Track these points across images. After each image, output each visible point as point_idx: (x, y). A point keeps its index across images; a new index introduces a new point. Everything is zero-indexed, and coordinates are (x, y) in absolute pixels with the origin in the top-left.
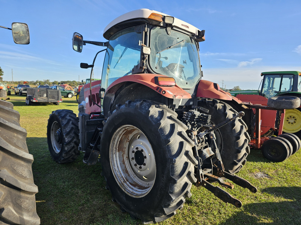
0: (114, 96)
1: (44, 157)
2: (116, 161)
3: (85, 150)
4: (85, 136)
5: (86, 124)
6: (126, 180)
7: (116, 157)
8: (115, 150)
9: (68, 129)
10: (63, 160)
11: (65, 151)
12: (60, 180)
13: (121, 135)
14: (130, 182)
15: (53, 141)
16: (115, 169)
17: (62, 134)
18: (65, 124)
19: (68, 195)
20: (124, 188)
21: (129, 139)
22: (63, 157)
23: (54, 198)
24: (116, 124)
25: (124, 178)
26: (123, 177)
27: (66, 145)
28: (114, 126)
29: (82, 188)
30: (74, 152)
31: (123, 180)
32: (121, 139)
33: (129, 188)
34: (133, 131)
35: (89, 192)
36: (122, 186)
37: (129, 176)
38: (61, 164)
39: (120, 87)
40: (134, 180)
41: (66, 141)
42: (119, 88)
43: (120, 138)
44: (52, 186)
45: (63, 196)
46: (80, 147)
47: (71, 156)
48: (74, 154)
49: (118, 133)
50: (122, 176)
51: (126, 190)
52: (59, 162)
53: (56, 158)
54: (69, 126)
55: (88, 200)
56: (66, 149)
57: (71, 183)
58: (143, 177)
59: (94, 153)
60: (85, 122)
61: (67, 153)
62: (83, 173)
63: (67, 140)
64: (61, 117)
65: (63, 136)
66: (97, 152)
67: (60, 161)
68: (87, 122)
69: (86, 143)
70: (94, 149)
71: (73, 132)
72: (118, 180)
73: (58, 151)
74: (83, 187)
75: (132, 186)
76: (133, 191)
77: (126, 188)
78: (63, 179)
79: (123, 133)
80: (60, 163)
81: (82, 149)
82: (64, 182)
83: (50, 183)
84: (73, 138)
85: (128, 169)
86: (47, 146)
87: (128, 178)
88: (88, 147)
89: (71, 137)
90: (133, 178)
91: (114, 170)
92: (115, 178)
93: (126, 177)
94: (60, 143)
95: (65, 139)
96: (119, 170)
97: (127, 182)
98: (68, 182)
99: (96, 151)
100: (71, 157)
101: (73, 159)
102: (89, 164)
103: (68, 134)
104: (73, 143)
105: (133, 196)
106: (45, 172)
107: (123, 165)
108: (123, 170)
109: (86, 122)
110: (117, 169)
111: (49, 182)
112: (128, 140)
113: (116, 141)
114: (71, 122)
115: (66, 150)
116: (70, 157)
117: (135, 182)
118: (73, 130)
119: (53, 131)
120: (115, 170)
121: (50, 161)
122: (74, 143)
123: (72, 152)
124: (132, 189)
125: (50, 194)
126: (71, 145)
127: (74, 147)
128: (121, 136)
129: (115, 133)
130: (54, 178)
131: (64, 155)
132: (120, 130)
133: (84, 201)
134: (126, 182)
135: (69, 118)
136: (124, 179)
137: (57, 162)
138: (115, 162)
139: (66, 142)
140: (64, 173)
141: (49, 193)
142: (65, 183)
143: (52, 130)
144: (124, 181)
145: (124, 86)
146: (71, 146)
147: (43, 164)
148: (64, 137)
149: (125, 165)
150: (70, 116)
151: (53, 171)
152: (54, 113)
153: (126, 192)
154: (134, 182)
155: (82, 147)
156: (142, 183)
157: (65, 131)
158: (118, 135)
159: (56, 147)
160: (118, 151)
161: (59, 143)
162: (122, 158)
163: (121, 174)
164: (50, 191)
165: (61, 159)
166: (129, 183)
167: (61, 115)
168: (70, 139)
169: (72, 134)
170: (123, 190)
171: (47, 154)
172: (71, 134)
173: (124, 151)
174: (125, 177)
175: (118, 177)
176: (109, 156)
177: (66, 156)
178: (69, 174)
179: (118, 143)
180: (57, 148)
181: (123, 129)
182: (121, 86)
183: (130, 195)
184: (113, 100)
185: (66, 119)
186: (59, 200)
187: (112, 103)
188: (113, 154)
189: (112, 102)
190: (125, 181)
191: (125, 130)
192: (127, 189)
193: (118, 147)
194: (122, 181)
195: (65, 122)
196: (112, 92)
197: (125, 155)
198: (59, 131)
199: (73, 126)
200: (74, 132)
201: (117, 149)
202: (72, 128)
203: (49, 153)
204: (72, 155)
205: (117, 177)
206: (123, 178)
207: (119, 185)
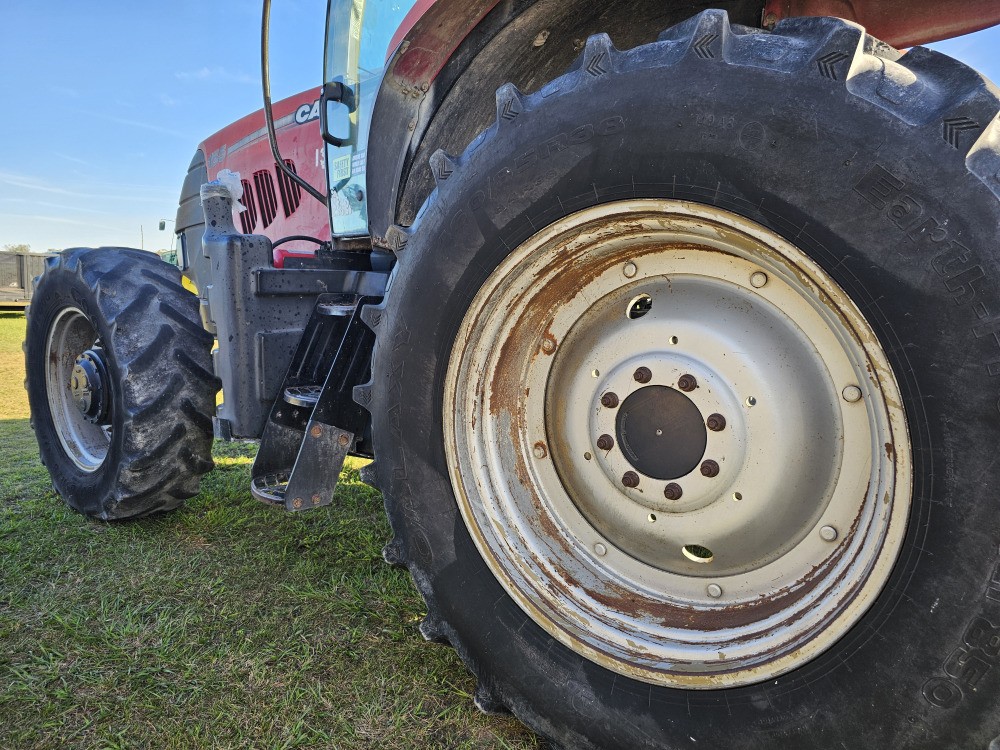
0: (429, 97)
1: (17, 497)
2: (486, 466)
3: (258, 436)
4: (250, 355)
5: (253, 288)
6: (562, 581)
7: (482, 442)
8: (477, 399)
9: (143, 336)
10: (124, 501)
11: (133, 452)
12: (122, 607)
13: (516, 304)
14: (588, 587)
15: (61, 413)
16: (484, 515)
17: (114, 364)
18: (123, 308)
19: (188, 693)
20: (567, 626)
21: (551, 337)
22: (126, 488)
23: (100, 722)
24: (500, 221)
25: (550, 568)
26: (542, 559)
27: (139, 419)
28: (481, 241)
29: (260, 643)
30: (185, 455)
31: (547, 580)
32: (514, 330)
33: (596, 628)
34: (591, 279)
35: (307, 663)
36: (551, 613)
37: (567, 551)
38: (115, 522)
39: (473, 23)
40: (604, 572)
41: (139, 401)
42: (463, 34)
43: (512, 323)
44: (79, 649)
45: (156, 703)
46: (224, 422)
47: (170, 478)
48: (183, 468)
49: (507, 288)
50: (534, 558)
51: (588, 639)
52: (105, 516)
53: (84, 495)
54: (145, 322)
55: (320, 718)
56: (140, 440)
57: (188, 617)
58: (684, 551)
59: (320, 440)
60: (245, 279)
61: (145, 463)
62: (241, 562)
63: (141, 392)
64: (99, 275)
65: (116, 374)
66: (335, 437)
67: (108, 510)
68: (262, 276)
69: (258, 395)
70: (316, 419)
71: (171, 352)
72: (514, 583)
73: (90, 462)
74: (268, 638)
75: (611, 614)
76: (638, 643)
77: (580, 623)
78: (137, 598)
79: (535, 290)
80: (111, 522)
81: (240, 430)
82: (148, 618)
83: (61, 628)
84: (177, 383)
85: (549, 514)
86: (34, 450)
87: (568, 564)
88: (275, 419)
89: (162, 380)
90: (594, 561)
91: (481, 520)
92: (494, 571)
93: (554, 559)
94: (103, 421)
95: (128, 389)
96: (505, 518)
97: (572, 588)
98: (174, 616)
99: (329, 427)
100: (168, 487)
101: (179, 494)
102: (295, 505)
103: (144, 361)
104: (174, 409)
105: (654, 675)
106: (29, 569)
107: (520, 488)
108: (529, 521)
109: (252, 278)
110: (493, 514)
111: (53, 622)
112: (548, 344)
113: (486, 341)
114: (156, 302)
115: (137, 450)
116: (161, 485)
117: (618, 587)
118: (172, 342)
119: (60, 363)
120: (487, 524)
121: (50, 514)
122: (180, 412)
123: (172, 461)
124: (622, 629)
125: (68, 702)
126: (164, 418)
127: (180, 431)
128: (519, 310)
129: (486, 291)
130: (86, 600)
131: (127, 474)
132: (525, 265)
133: (304, 730)
134: (565, 591)
135: (144, 281)
136: (548, 575)
137: (90, 515)
138: (479, 473)
139: (136, 406)
140: (137, 570)
141: (60, 693)
142: (153, 621)
143: (54, 358)
144: (553, 585)
145: (509, 7)
146: (165, 424)
147: (14, 531)
148: (126, 376)
149: (533, 491)
150: (146, 273)
151: (71, 560)
152: (55, 265)
153: (588, 653)
154: (609, 584)
155: (238, 415)
156: (662, 588)
157: (128, 346)
158: (505, 302)
159: (79, 444)
160: (492, 408)
161: (96, 419)
162: (513, 452)
163: (523, 542)
164: (69, 678)
165: (113, 498)
166: (589, 593)
167: (95, 266)
168: (157, 390)
169: (168, 365)
170: (565, 639)
171: (32, 486)
172: (162, 364)
173: (521, 411)
174: (551, 562)
175: (512, 562)
176: (442, 440)
177: (144, 478)
178: (168, 573)
179: (498, 354)
180: (87, 449)
181: (547, 258)
182: (479, 15)
183: (621, 669)
184: (422, 125)
185: (128, 284)
186: (135, 738)
187: (415, 144)
188: (464, 430)
189: (413, 138)
190: (560, 585)
191: (564, 255)
192: (588, 633)
193: (495, 384)
194: (542, 585)
195: (122, 300)
196: (421, 70)
197: (524, 433)
198: (92, 358)
199: (170, 322)
200: (177, 352)
201: (489, 394)
202: (166, 334)
203: (47, 479)
204: (175, 472)
205: (507, 564)
206: (541, 566)
207: (527, 610)
